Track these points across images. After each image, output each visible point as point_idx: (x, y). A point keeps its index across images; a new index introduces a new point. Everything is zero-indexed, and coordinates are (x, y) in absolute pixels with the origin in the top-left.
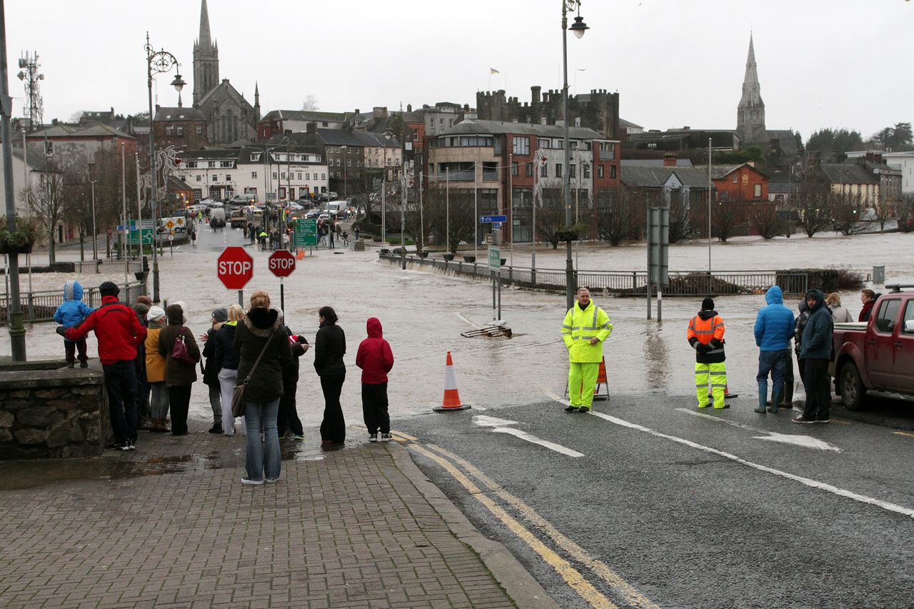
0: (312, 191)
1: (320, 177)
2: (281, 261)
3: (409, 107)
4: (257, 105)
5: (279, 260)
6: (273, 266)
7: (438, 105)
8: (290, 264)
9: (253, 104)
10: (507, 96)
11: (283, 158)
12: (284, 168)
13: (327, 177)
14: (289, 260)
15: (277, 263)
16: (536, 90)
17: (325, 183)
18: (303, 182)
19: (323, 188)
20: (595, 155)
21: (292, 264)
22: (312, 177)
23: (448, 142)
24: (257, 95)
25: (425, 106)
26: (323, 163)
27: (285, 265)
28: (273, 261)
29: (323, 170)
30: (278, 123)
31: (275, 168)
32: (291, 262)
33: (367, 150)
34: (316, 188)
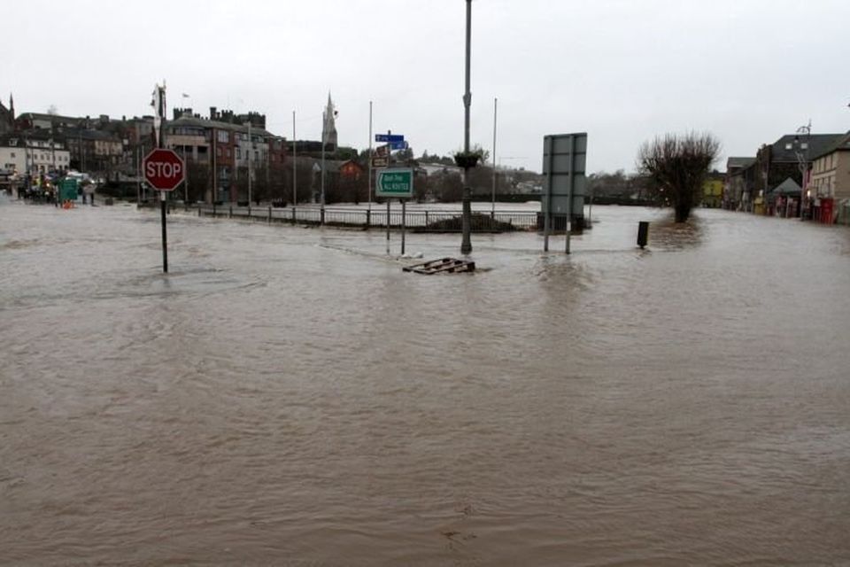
0: (57, 168)
1: (63, 158)
2: (162, 167)
3: (124, 117)
4: (12, 109)
5: (159, 164)
6: (151, 172)
7: (145, 117)
8: (175, 171)
9: (8, 107)
10: (194, 112)
11: (35, 144)
12: (37, 152)
13: (69, 159)
14: (175, 165)
15: (156, 168)
16: (213, 110)
17: (67, 163)
18: (51, 162)
19: (66, 167)
20: (271, 146)
21: (178, 171)
22: (57, 158)
23: (171, 131)
24: (11, 102)
25: (135, 118)
26: (66, 149)
27: (168, 172)
28: (151, 166)
29: (67, 154)
30: (29, 122)
31: (29, 151)
32: (177, 168)
33: (97, 143)
34: (61, 167)
